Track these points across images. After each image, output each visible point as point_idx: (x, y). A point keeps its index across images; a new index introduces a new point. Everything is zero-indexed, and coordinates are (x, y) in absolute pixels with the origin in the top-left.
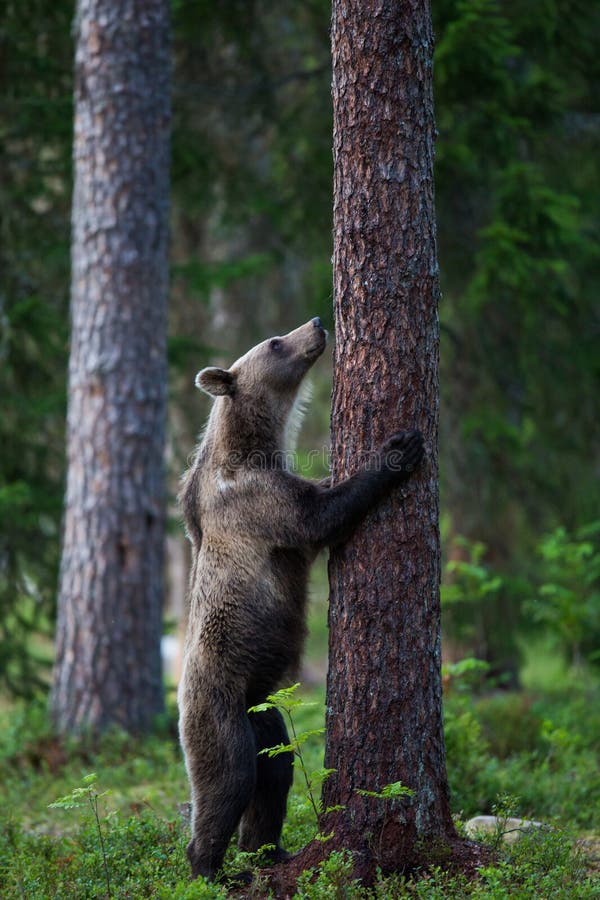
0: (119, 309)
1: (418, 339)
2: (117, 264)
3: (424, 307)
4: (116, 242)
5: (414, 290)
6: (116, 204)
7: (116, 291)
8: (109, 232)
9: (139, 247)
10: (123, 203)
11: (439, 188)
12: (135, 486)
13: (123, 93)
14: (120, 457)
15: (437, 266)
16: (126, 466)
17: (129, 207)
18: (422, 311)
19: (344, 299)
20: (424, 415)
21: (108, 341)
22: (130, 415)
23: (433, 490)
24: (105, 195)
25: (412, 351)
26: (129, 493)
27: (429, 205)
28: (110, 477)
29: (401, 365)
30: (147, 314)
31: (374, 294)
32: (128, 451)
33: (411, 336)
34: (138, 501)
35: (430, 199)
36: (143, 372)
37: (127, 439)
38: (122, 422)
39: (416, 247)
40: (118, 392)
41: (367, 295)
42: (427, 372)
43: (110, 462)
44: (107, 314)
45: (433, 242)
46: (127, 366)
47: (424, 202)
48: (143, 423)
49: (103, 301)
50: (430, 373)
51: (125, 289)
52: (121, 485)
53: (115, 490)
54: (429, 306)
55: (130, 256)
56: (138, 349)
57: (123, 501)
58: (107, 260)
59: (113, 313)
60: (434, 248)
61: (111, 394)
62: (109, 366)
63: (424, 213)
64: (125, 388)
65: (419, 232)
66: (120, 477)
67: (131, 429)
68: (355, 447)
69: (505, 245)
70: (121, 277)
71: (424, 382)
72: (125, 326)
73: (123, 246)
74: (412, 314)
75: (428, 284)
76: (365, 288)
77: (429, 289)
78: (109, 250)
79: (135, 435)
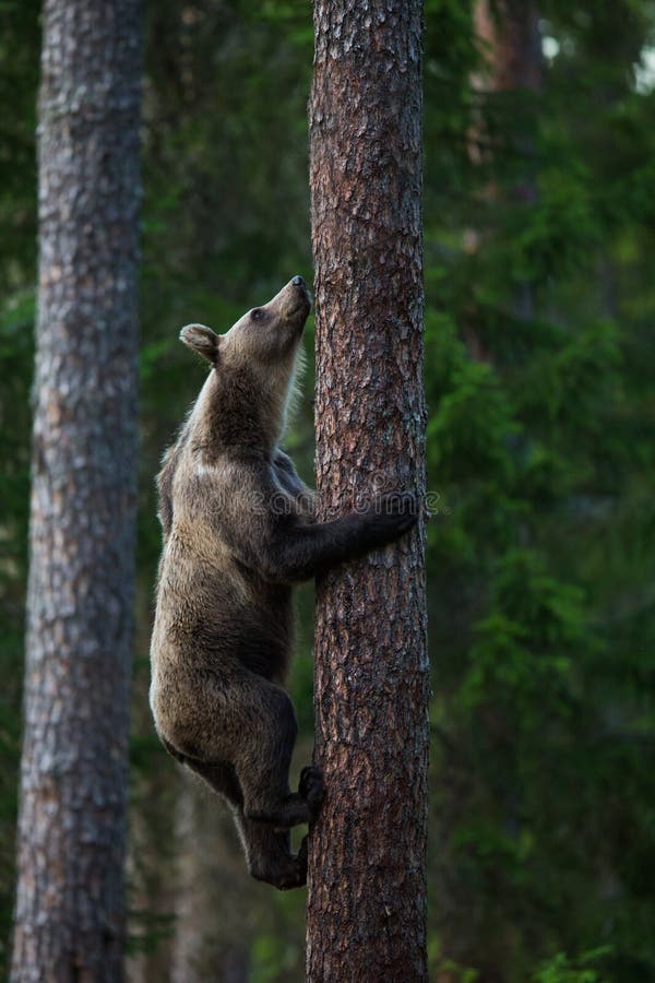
0: (77, 705)
1: (406, 741)
2: (76, 655)
3: (413, 706)
4: (75, 631)
5: (402, 687)
6: (75, 589)
7: (74, 686)
8: (67, 620)
9: (100, 637)
10: (83, 589)
11: (431, 576)
12: (91, 900)
13: (85, 468)
14: (76, 868)
15: (428, 659)
16: (81, 879)
17: (90, 592)
18: (409, 710)
19: (325, 696)
20: (412, 824)
21: (64, 741)
22: (87, 823)
23: (420, 907)
24: (64, 579)
25: (399, 753)
26: (85, 908)
27: (420, 593)
28: (63, 890)
29: (387, 770)
30: (108, 711)
31: (358, 690)
32: (84, 862)
33: (398, 737)
34: (95, 917)
35: (421, 586)
36: (101, 774)
37: (83, 847)
38: (78, 829)
39: (406, 640)
40: (74, 796)
41: (350, 691)
42: (415, 778)
43: (64, 873)
44: (64, 710)
45: (424, 634)
46: (85, 768)
47: (414, 591)
48: (102, 830)
49: (60, 696)
50: (419, 779)
51: (84, 683)
52: (76, 900)
53: (69, 904)
54: (418, 704)
55: (90, 646)
56: (97, 749)
57: (78, 917)
58: (65, 651)
59: (70, 709)
60: (424, 641)
61: (67, 799)
62: (65, 767)
63: (414, 603)
64: (82, 792)
65: (408, 623)
66: (75, 890)
67: (87, 837)
68: (335, 859)
69: (503, 639)
70: (80, 670)
71: (411, 788)
72: (83, 723)
73: (83, 636)
74: (400, 712)
75: (418, 681)
76: (348, 684)
77: (419, 686)
78: (67, 639)
79: (92, 845)
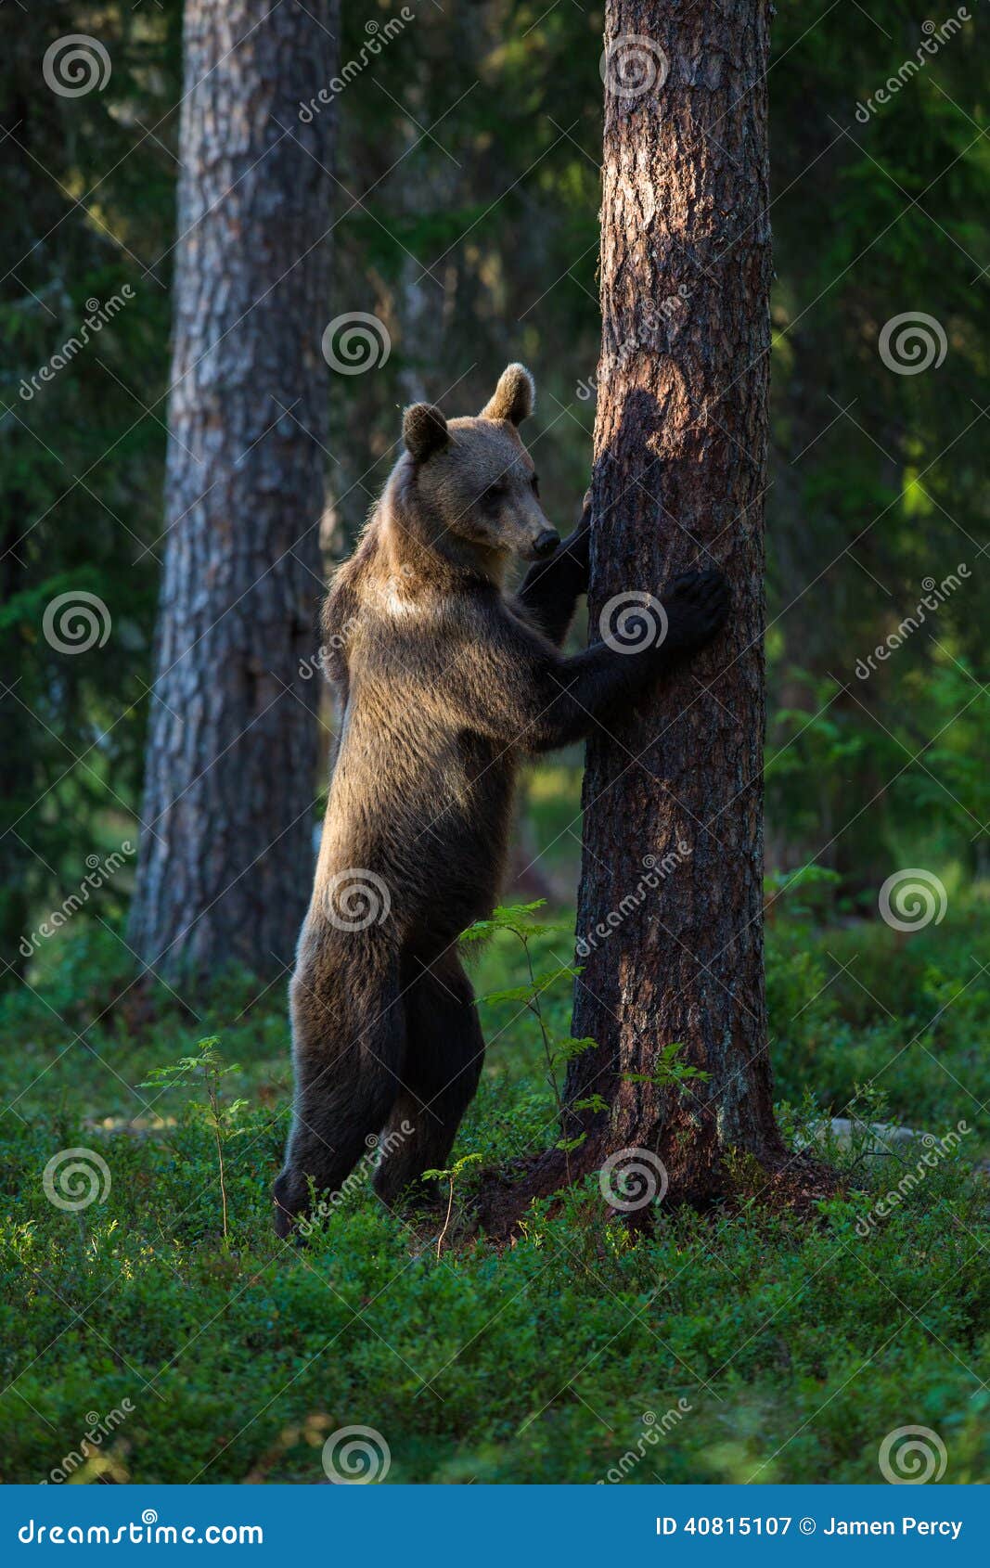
0: (253, 289)
1: (738, 347)
2: (251, 212)
3: (747, 295)
4: (249, 176)
5: (731, 267)
6: (250, 115)
7: (247, 258)
8: (238, 162)
9: (287, 187)
10: (262, 118)
11: (774, 95)
12: (273, 574)
14: (251, 527)
15: (769, 229)
16: (259, 545)
17: (271, 123)
18: (743, 301)
19: (618, 279)
20: (744, 470)
21: (235, 341)
22: (267, 462)
23: (755, 592)
24: (234, 97)
25: (725, 365)
26: (262, 584)
27: (758, 125)
28: (233, 559)
29: (708, 389)
30: (299, 296)
31: (666, 272)
32: (263, 519)
33: (725, 342)
34: (278, 599)
35: (760, 117)
36: (290, 391)
37: (262, 497)
38: (254, 471)
39: (737, 197)
40: (248, 423)
41: (655, 274)
42: (749, 400)
43: (235, 537)
44: (232, 294)
45: (765, 190)
46: (263, 381)
47: (750, 124)
48: (288, 475)
49: (227, 272)
50: (755, 402)
51: (264, 256)
52: (251, 574)
53: (240, 579)
54: (754, 293)
55: (272, 201)
56: (282, 353)
57: (254, 599)
58: (234, 206)
59: (243, 297)
60: (764, 198)
61: (237, 427)
62: (236, 379)
63: (751, 141)
64: (261, 416)
65: (741, 172)
66: (251, 560)
67: (267, 483)
68: (630, 520)
69: (882, 192)
70: (257, 234)
71: (743, 417)
72: (261, 312)
73: (261, 184)
74: (727, 304)
75: (754, 258)
76: (652, 263)
77: (756, 266)
78: (238, 191)
79: (275, 493)
